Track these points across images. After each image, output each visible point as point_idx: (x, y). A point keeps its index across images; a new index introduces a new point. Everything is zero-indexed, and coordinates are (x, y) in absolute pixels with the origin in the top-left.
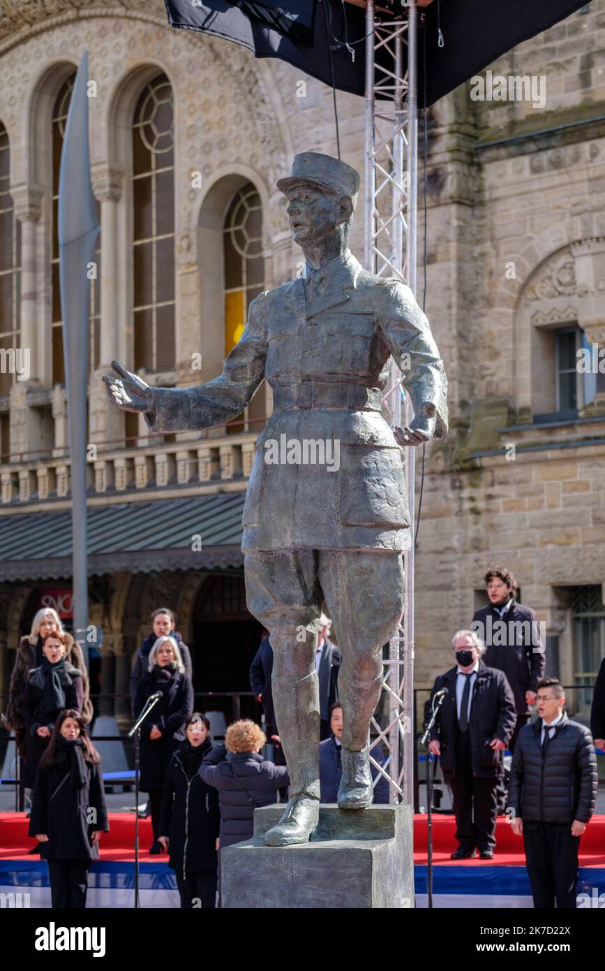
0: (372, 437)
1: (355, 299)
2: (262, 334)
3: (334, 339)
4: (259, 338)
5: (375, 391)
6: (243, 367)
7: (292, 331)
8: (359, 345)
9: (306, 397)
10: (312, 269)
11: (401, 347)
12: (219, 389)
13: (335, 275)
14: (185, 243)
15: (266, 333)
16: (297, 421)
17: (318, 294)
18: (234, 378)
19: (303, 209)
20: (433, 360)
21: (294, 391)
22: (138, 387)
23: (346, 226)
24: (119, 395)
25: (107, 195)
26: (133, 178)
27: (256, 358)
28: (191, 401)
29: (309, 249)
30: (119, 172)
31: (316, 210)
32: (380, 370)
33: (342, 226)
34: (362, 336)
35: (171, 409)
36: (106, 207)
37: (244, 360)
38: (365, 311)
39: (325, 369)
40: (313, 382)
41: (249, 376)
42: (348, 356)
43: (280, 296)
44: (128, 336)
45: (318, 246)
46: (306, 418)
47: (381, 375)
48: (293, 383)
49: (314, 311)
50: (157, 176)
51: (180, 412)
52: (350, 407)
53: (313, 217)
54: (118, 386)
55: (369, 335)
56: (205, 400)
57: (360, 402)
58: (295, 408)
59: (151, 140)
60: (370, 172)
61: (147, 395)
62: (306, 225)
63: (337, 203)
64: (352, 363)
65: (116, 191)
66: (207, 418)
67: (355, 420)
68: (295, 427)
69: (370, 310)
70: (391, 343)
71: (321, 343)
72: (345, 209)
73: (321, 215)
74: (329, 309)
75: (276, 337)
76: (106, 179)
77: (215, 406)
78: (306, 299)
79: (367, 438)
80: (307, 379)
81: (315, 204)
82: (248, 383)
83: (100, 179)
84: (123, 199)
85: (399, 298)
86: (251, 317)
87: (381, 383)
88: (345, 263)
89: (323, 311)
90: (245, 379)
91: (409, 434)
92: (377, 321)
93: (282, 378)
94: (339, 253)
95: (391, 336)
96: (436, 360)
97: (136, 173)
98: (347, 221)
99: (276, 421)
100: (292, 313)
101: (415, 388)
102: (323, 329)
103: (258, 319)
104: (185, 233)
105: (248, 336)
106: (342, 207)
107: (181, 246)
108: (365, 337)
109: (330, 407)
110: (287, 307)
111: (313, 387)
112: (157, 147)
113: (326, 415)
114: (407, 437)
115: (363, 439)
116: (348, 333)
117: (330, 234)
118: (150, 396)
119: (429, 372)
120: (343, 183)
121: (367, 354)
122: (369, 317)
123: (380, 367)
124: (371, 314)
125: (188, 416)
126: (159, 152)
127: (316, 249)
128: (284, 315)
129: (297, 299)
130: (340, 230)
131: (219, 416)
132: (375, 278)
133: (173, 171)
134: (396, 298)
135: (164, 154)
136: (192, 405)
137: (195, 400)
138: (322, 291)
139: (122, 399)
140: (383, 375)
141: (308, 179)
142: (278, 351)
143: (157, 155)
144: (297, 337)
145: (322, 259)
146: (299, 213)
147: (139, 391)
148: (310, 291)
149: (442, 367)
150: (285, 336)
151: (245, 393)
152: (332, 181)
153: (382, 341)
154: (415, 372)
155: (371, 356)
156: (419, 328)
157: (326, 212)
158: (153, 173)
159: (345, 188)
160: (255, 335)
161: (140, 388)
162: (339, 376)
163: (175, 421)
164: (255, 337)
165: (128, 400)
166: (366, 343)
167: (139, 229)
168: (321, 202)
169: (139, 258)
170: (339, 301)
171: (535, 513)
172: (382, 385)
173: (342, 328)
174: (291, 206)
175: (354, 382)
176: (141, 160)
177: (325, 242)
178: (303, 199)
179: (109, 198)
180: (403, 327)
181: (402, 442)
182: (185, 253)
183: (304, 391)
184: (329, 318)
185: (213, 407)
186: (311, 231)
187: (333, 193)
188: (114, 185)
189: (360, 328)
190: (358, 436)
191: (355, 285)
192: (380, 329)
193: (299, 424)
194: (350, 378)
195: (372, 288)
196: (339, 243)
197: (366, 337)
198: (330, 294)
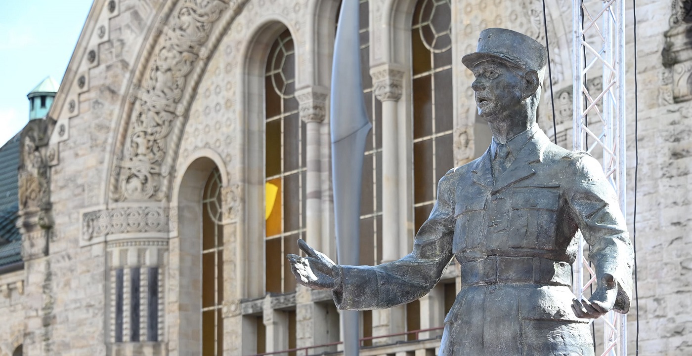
0: (558, 312)
1: (541, 173)
2: (451, 210)
3: (519, 213)
4: (448, 214)
5: (562, 265)
6: (432, 243)
7: (478, 206)
8: (544, 218)
9: (491, 272)
10: (498, 144)
11: (586, 220)
12: (409, 266)
13: (521, 149)
14: (463, 139)
15: (454, 209)
16: (482, 296)
17: (504, 169)
18: (423, 256)
19: (487, 84)
20: (617, 232)
21: (479, 266)
22: (324, 265)
23: (532, 100)
24: (305, 273)
25: (388, 94)
26: (412, 78)
27: (445, 234)
28: (379, 278)
29: (495, 124)
30: (399, 72)
31: (501, 84)
32: (568, 244)
33: (528, 100)
34: (547, 210)
35: (358, 287)
36: (387, 106)
37: (433, 237)
38: (551, 184)
39: (510, 243)
40: (498, 257)
41: (438, 253)
42: (533, 229)
43: (467, 172)
44: (409, 231)
45: (503, 121)
46: (491, 293)
47: (568, 249)
48: (479, 258)
49: (500, 185)
50: (436, 74)
51: (367, 290)
52: (536, 282)
53: (498, 92)
54: (304, 264)
55: (555, 209)
56: (394, 278)
57: (547, 277)
58: (481, 283)
59: (429, 41)
60: (578, 50)
61: (333, 273)
62: (491, 100)
63: (522, 77)
64: (538, 237)
65: (397, 91)
66: (395, 295)
67: (541, 294)
68: (481, 302)
69: (555, 183)
70: (577, 216)
71: (507, 217)
72: (531, 83)
73: (506, 91)
74: (515, 183)
75: (462, 213)
76: (387, 80)
77: (404, 284)
78: (492, 174)
79: (554, 312)
80: (492, 253)
81: (499, 79)
82: (438, 259)
83: (382, 79)
84: (404, 98)
85: (585, 171)
86: (440, 193)
87: (568, 257)
88: (532, 138)
89: (509, 186)
90: (434, 255)
91: (586, 306)
92: (563, 194)
93: (469, 254)
94: (526, 127)
95: (578, 209)
96: (621, 232)
97: (415, 73)
98: (534, 95)
99: (462, 297)
100: (479, 189)
101: (598, 260)
102: (508, 204)
103: (446, 196)
104: (463, 130)
105: (437, 213)
106: (528, 81)
107: (460, 143)
108: (550, 211)
109: (516, 281)
110: (474, 183)
111: (498, 263)
112: (435, 47)
113: (511, 290)
114: (584, 310)
115: (549, 314)
116: (533, 207)
117: (517, 108)
118: (337, 274)
119: (613, 243)
120: (529, 58)
121: (553, 227)
122: (555, 191)
123: (567, 241)
124: (558, 187)
125: (376, 294)
126: (437, 51)
127: (501, 124)
128: (471, 190)
129: (484, 174)
130: (526, 104)
131: (408, 293)
132: (559, 151)
133: (451, 69)
134: (582, 171)
135: (442, 53)
136: (380, 282)
137: (383, 277)
138: (508, 165)
139: (308, 277)
140: (570, 249)
141: (492, 54)
142: (464, 227)
143: (435, 54)
144: (482, 213)
145: (508, 134)
146: (484, 89)
147: (325, 269)
148: (497, 166)
149: (628, 240)
150: (471, 211)
151: (435, 269)
152: (518, 56)
153: (569, 214)
154: (600, 244)
155: (557, 229)
156: (606, 201)
157: (510, 86)
158: (432, 72)
159: (529, 61)
160: (443, 211)
161: (326, 266)
162: (525, 250)
163: (362, 299)
164: (445, 214)
165: (314, 278)
166: (553, 217)
167: (419, 126)
168: (506, 76)
169: (420, 154)
170: (524, 174)
172: (570, 260)
173: (527, 201)
174: (476, 82)
175: (540, 256)
176: (420, 60)
177: (510, 117)
178: (488, 74)
179: (389, 97)
180: (589, 199)
181: (580, 315)
182: (463, 148)
183: (489, 266)
184: (514, 193)
185: (402, 284)
186: (496, 106)
187: (518, 67)
188: (394, 85)
189: (545, 201)
190: (544, 310)
191: (541, 159)
192: (566, 202)
193: (484, 300)
194: (536, 251)
195: (559, 161)
196: (526, 117)
197: (552, 211)
198: (516, 168)
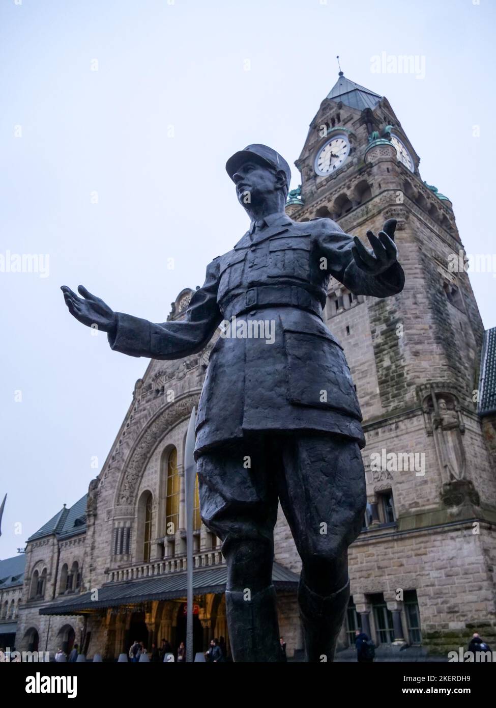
0: (318, 329)
6: (200, 307)
9: (252, 299)
18: (193, 319)
35: (131, 330)
41: (205, 315)
48: (240, 294)
52: (294, 306)
55: (308, 249)
62: (249, 185)
64: (294, 269)
72: (280, 180)
74: (271, 237)
75: (226, 270)
80: (252, 285)
82: (205, 321)
88: (283, 217)
89: (266, 240)
90: (202, 318)
92: (314, 240)
94: (277, 211)
106: (278, 178)
108: (303, 250)
111: (259, 292)
122: (307, 239)
124: (309, 236)
136: (153, 331)
146: (244, 179)
151: (203, 329)
162: (283, 279)
170: (279, 231)
171: (356, 566)
175: (297, 285)
183: (250, 295)
186: (253, 188)
192: (317, 246)
194: (293, 280)
197: (306, 251)
